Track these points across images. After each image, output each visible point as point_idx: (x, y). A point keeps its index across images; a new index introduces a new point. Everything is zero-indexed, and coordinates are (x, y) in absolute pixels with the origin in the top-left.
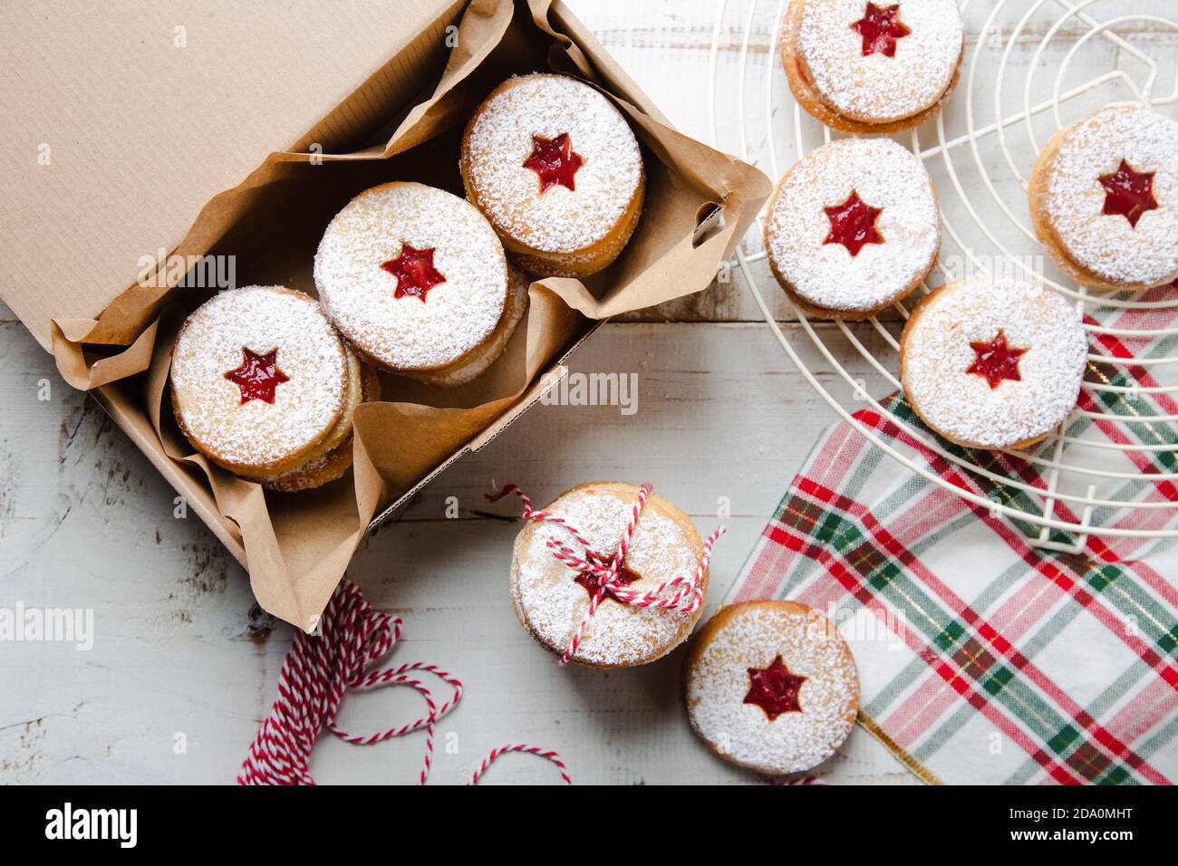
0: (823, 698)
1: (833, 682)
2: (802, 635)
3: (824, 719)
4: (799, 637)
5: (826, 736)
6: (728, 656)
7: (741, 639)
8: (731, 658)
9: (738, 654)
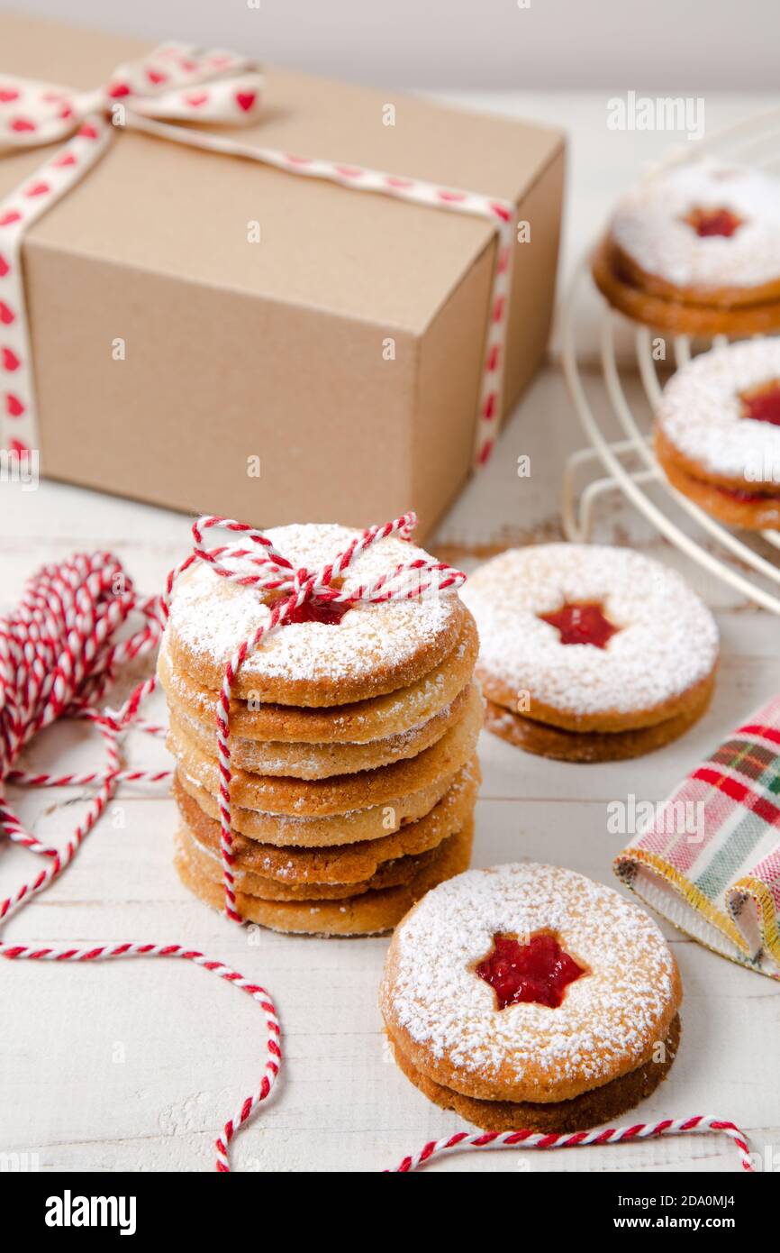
0: (535, 1024)
1: (566, 1033)
2: (637, 990)
3: (498, 1029)
4: (632, 986)
5: (468, 1037)
6: (577, 898)
7: (607, 913)
8: (573, 901)
9: (581, 910)
